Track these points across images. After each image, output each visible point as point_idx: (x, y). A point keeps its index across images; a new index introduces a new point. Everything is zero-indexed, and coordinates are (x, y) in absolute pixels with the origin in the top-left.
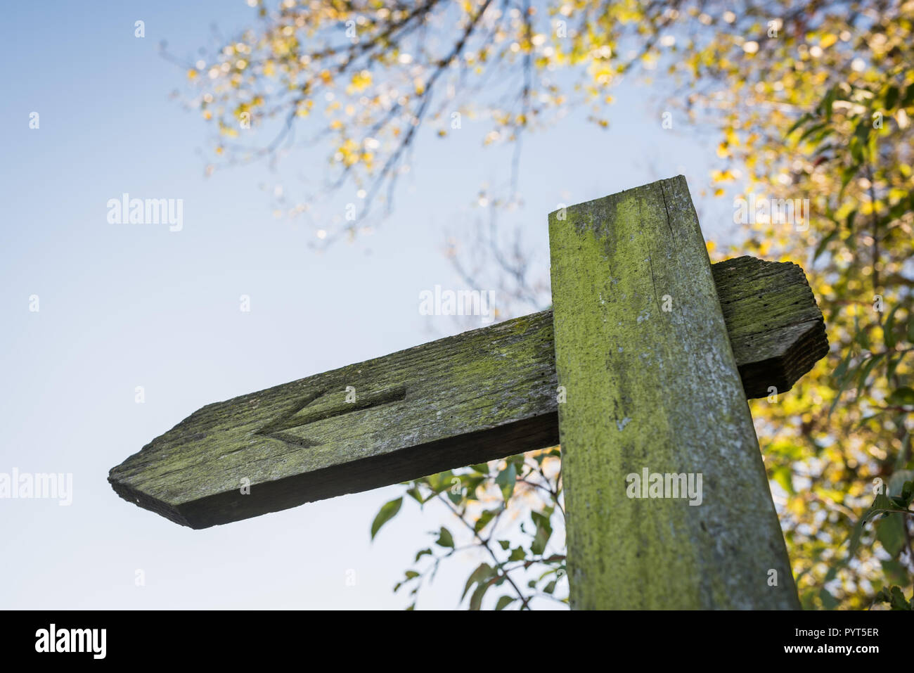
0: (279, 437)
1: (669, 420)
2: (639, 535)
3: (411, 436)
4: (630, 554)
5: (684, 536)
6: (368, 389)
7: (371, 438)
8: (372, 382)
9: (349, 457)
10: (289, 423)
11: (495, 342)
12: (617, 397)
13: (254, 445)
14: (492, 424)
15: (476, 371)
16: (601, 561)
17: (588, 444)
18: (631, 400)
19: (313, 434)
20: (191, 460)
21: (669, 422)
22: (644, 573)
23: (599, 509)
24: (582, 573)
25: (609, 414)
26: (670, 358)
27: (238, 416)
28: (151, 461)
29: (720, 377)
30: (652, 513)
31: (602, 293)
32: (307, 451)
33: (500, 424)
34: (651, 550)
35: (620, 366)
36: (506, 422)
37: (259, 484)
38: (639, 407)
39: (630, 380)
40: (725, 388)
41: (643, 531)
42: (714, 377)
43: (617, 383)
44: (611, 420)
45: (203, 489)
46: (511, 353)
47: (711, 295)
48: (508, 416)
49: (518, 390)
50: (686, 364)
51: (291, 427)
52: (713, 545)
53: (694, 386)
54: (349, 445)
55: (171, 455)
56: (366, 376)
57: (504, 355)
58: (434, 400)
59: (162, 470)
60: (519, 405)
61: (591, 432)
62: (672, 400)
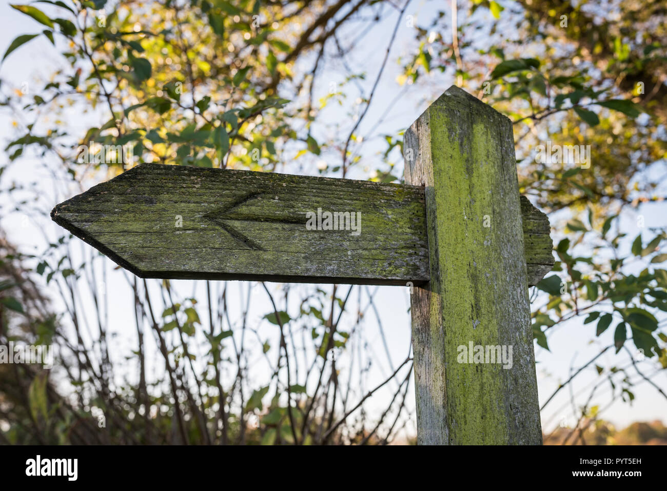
0: (225, 227)
1: (498, 329)
2: (482, 404)
3: (332, 267)
4: (478, 416)
5: (502, 411)
6: (293, 207)
7: (303, 258)
8: (296, 200)
9: (288, 271)
10: (231, 216)
11: (383, 201)
12: (473, 302)
13: (205, 229)
14: (385, 276)
15: (372, 224)
16: (465, 416)
17: (458, 333)
18: (480, 308)
19: (255, 237)
20: (147, 224)
21: (498, 332)
22: (484, 428)
23: (464, 382)
24: (456, 423)
25: (469, 315)
26: (500, 283)
27: (183, 190)
28: (105, 212)
29: (523, 308)
30: (489, 392)
31: (465, 209)
32: (254, 253)
33: (389, 278)
34: (488, 416)
35: (474, 278)
36: (394, 278)
37: (218, 273)
38: (484, 314)
39: (480, 292)
40: (525, 317)
41: (485, 403)
42: (520, 307)
43: (473, 290)
44: (470, 319)
45: (167, 262)
46: (395, 217)
47: (521, 241)
48: (395, 274)
49: (401, 253)
50: (507, 291)
51: (231, 219)
52: (515, 420)
53: (510, 309)
54: (287, 259)
55: (124, 212)
56: (290, 190)
57: (390, 217)
58: (345, 239)
59: (120, 226)
60: (401, 266)
61: (459, 324)
62: (500, 316)
